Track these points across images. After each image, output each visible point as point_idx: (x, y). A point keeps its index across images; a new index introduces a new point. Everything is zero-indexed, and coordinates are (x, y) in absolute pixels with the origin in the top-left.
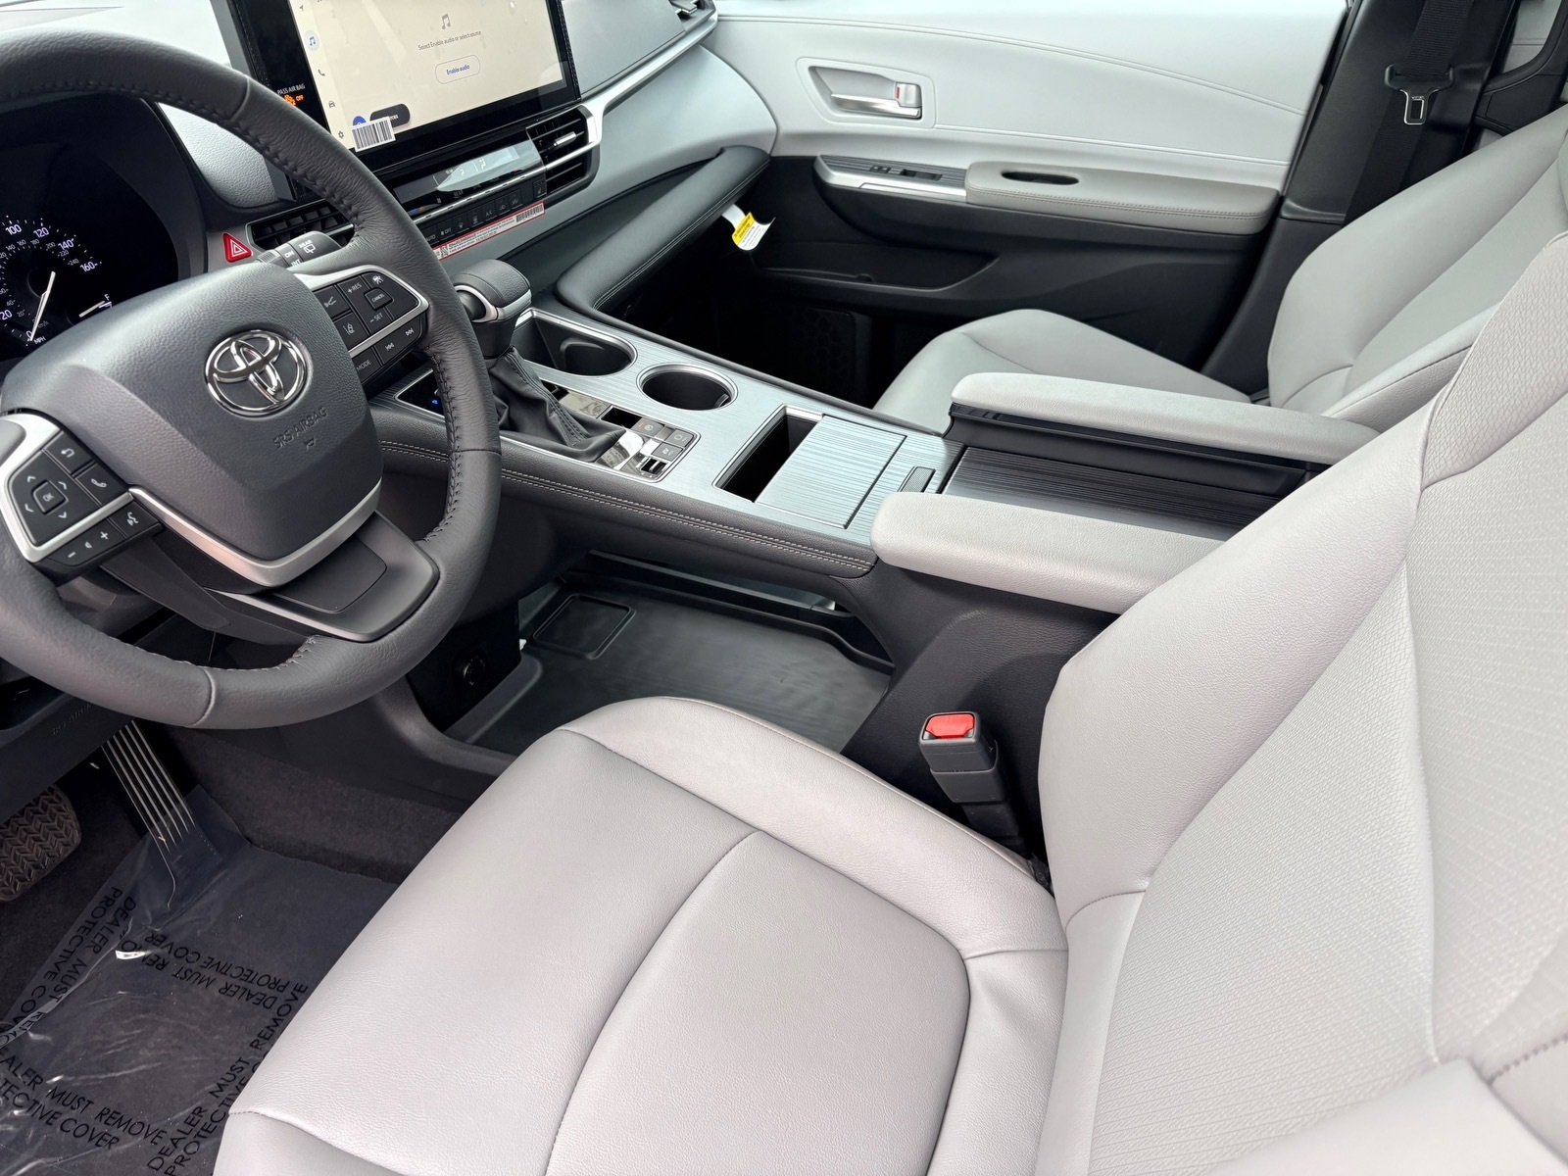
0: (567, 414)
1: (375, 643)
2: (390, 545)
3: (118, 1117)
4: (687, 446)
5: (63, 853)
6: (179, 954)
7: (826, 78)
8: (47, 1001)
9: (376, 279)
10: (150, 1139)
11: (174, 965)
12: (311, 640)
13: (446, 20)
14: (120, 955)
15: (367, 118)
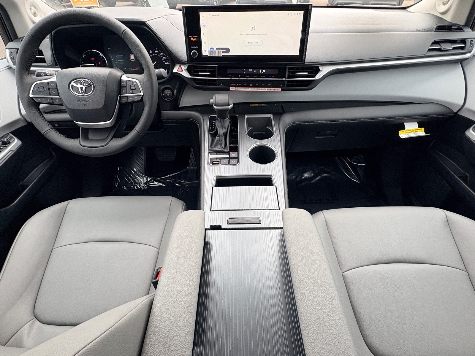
1: (107, 146)
9: (135, 83)
13: (254, 28)
15: (215, 49)
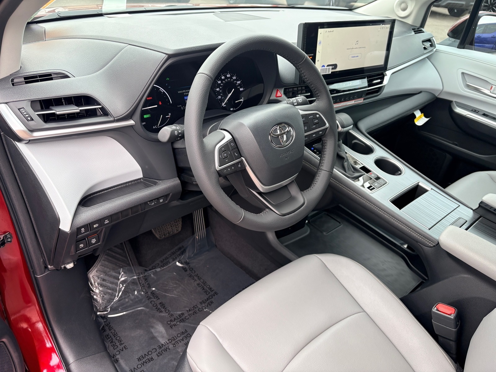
0: (350, 164)
1: (283, 217)
2: (294, 190)
3: (164, 306)
4: (383, 185)
5: (176, 232)
6: (191, 269)
7: (466, 77)
8: (158, 268)
9: (318, 116)
10: (169, 315)
11: (189, 272)
12: (267, 210)
13: (357, 42)
14: (177, 263)
15: (326, 66)
